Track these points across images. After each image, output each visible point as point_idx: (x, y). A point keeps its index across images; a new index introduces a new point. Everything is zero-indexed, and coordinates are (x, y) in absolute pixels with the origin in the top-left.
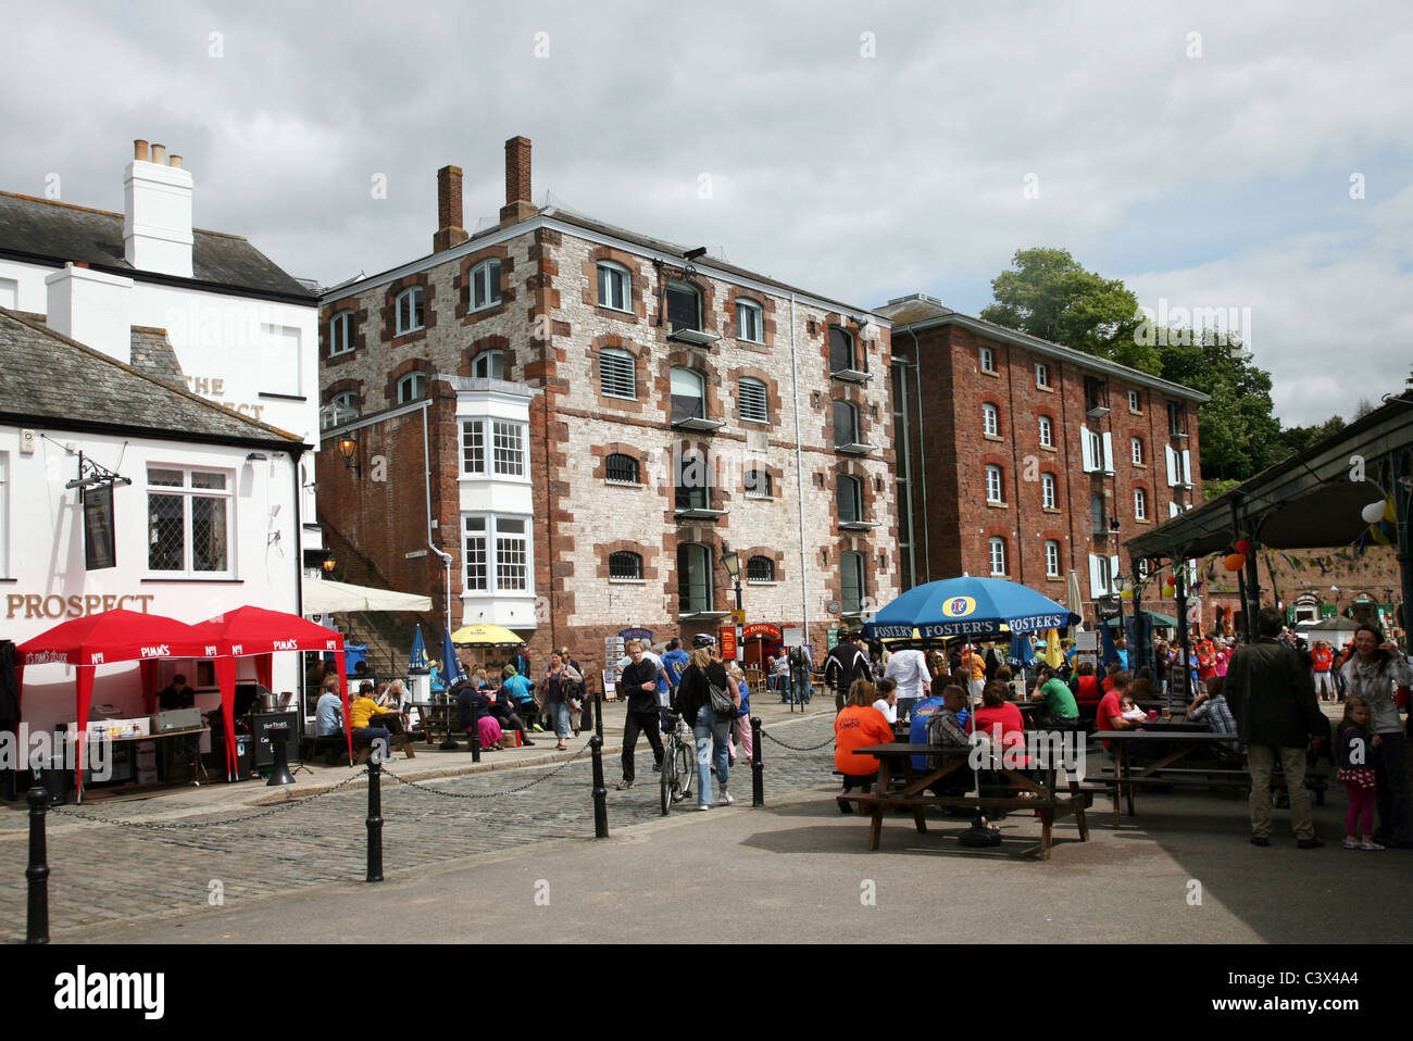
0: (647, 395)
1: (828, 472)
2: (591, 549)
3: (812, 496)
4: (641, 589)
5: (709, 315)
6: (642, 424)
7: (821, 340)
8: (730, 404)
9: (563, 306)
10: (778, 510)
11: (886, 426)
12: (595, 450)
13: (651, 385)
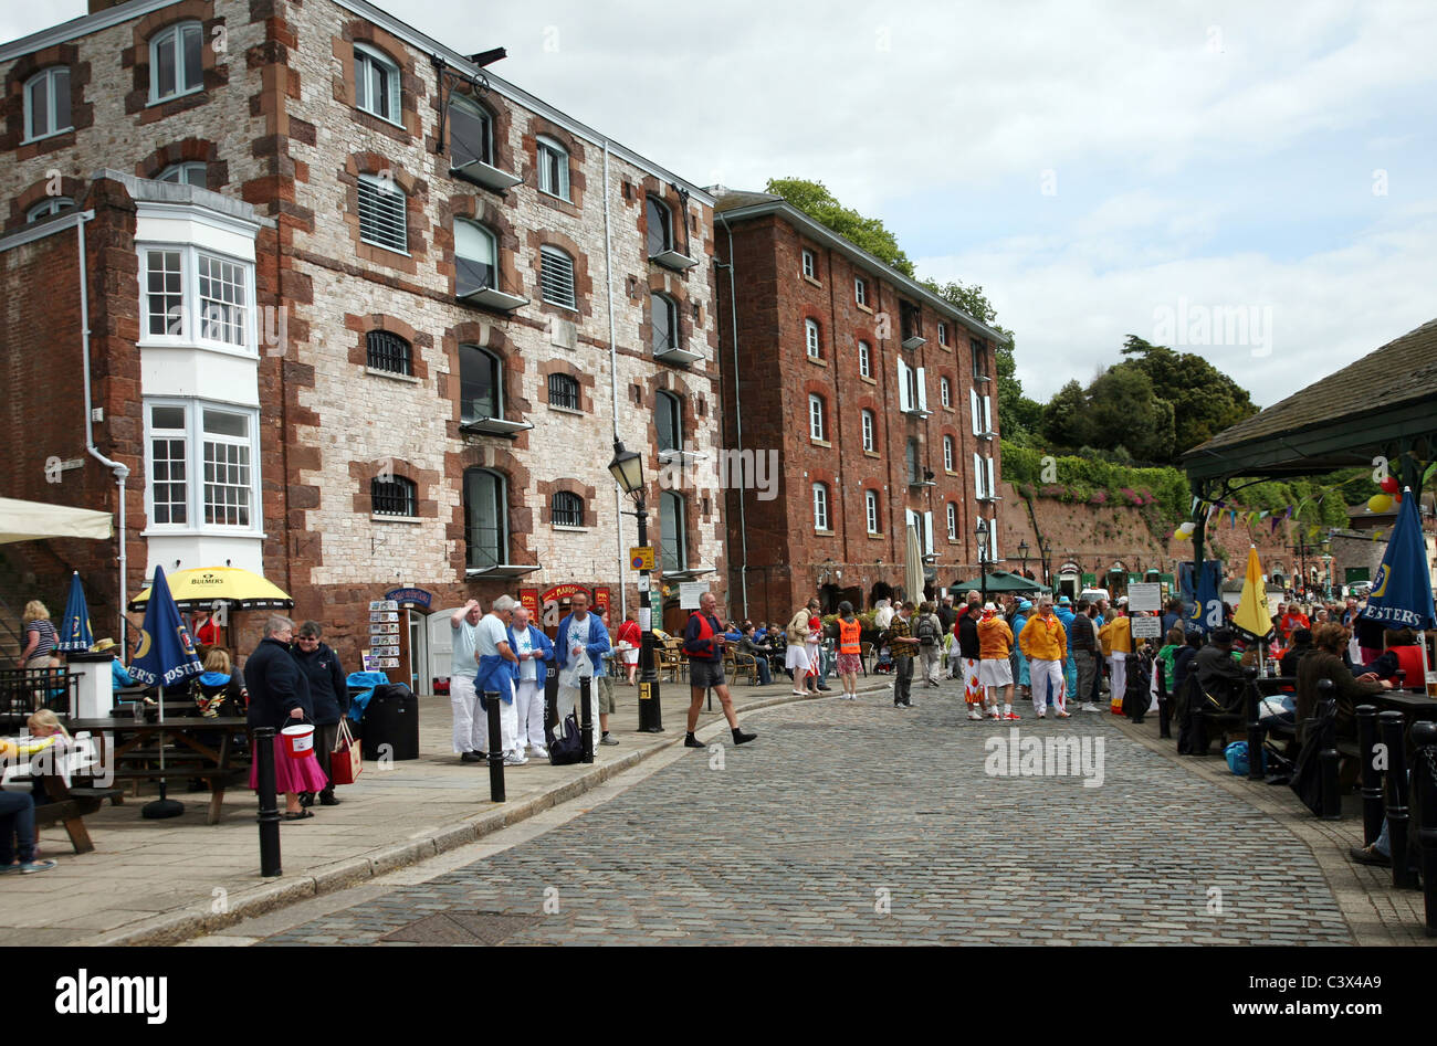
0: (424, 250)
1: (646, 385)
2: (345, 469)
3: (627, 415)
4: (416, 531)
5: (503, 149)
6: (417, 291)
7: (637, 210)
8: (529, 278)
9: (305, 97)
10: (589, 429)
11: (709, 332)
12: (351, 321)
13: (428, 236)
